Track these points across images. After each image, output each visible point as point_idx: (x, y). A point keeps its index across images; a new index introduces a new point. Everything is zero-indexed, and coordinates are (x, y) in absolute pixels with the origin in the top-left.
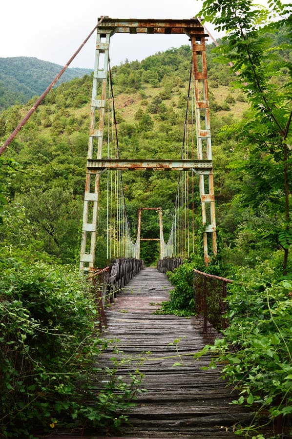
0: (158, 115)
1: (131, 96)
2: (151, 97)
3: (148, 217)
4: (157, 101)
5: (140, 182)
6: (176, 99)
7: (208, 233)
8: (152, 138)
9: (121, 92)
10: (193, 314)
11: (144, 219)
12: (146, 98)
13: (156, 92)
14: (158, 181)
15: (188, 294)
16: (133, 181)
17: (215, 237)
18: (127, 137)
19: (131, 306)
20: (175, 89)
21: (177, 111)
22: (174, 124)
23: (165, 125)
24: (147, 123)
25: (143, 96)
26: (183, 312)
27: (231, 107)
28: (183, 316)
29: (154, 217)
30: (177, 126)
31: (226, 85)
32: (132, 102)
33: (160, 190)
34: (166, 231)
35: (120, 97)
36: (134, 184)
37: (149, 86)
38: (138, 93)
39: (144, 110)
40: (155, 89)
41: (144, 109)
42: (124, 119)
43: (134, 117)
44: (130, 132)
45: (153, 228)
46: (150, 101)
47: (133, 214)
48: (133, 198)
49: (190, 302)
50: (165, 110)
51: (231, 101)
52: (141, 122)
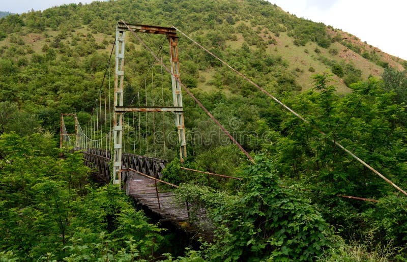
0: (58, 49)
1: (38, 35)
2: (52, 36)
4: (57, 40)
5: (51, 94)
6: (70, 39)
8: (56, 65)
9: (30, 32)
12: (49, 37)
13: (56, 34)
14: (64, 94)
16: (46, 94)
18: (38, 64)
20: (68, 32)
21: (72, 47)
22: (70, 56)
23: (65, 57)
24: (52, 55)
25: (47, 36)
27: (106, 47)
30: (72, 57)
31: (102, 32)
32: (39, 39)
35: (30, 35)
36: (47, 96)
37: (50, 29)
38: (43, 34)
40: (54, 32)
41: (48, 44)
42: (34, 51)
43: (41, 50)
44: (39, 60)
46: (52, 40)
50: (62, 46)
51: (106, 43)
52: (48, 53)
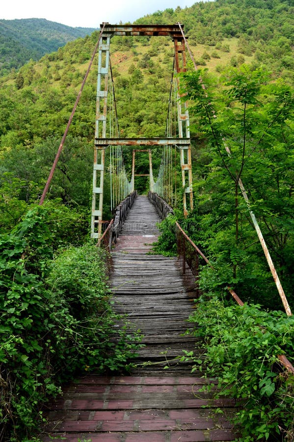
0: (147, 69)
1: (125, 53)
2: (141, 54)
4: (147, 58)
5: (133, 126)
6: (162, 56)
8: (143, 89)
9: (116, 50)
10: (175, 255)
11: (137, 157)
12: (137, 55)
13: (145, 50)
14: (148, 126)
15: (172, 240)
16: (128, 126)
17: (191, 197)
18: (122, 89)
19: (130, 246)
20: (161, 47)
21: (162, 66)
22: (160, 77)
23: (153, 78)
24: (139, 76)
25: (135, 53)
26: (168, 253)
27: (207, 63)
28: (168, 256)
30: (162, 79)
31: (203, 43)
32: (126, 58)
33: (149, 133)
34: (155, 167)
35: (115, 54)
36: (129, 128)
37: (139, 44)
38: (131, 50)
39: (136, 66)
40: (145, 47)
41: (136, 64)
42: (119, 73)
43: (128, 72)
44: (124, 84)
46: (140, 57)
49: (174, 246)
50: (152, 65)
51: (207, 57)
52: (133, 76)
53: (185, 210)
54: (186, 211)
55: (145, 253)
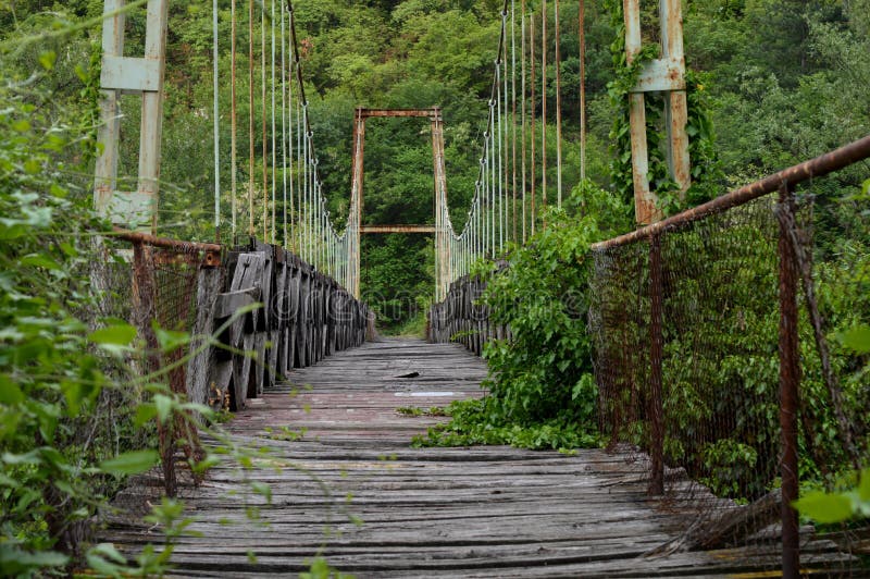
3: (392, 154)
5: (358, 24)
7: (648, 96)
10: (587, 438)
14: (428, 21)
15: (569, 355)
16: (335, 21)
17: (678, 114)
19: (318, 418)
26: (545, 432)
28: (546, 447)
29: (412, 154)
33: (434, 55)
45: (407, 194)
47: (332, 142)
48: (332, 84)
49: (577, 389)
53: (644, 194)
54: (649, 196)
55: (410, 439)
